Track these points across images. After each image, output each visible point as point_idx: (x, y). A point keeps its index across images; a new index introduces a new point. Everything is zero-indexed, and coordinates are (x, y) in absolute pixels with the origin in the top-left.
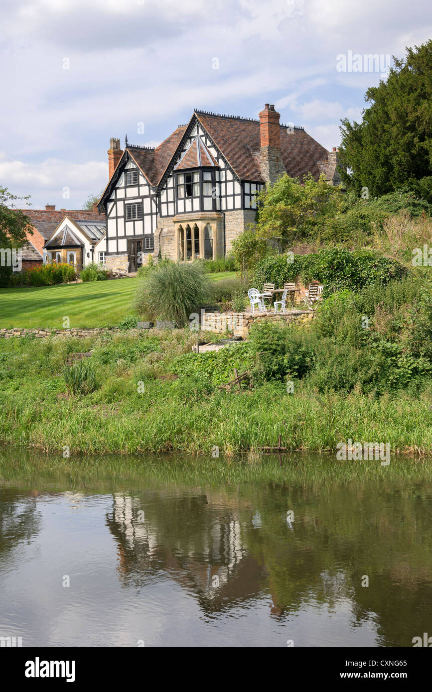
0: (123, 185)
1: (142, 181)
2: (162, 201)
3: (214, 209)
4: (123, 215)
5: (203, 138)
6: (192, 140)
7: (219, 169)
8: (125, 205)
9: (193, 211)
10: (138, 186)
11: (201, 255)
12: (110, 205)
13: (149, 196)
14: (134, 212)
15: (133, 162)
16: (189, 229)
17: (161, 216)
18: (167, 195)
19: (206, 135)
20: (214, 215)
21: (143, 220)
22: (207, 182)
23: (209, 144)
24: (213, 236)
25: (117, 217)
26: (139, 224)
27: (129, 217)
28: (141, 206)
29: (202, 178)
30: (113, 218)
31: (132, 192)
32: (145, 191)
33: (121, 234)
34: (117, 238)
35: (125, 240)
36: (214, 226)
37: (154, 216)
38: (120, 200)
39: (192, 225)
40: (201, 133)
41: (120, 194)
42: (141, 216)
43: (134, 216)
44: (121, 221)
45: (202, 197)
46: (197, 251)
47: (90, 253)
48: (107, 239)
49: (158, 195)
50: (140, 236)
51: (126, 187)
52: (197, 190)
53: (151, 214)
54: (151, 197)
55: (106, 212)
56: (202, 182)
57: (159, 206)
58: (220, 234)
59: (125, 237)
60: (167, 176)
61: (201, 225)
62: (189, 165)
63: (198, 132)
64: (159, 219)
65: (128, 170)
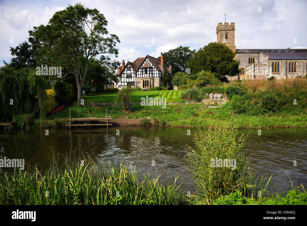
0: (126, 70)
1: (132, 69)
2: (137, 74)
3: (152, 77)
4: (126, 77)
5: (149, 61)
6: (146, 61)
7: (153, 68)
8: (126, 75)
9: (147, 77)
10: (131, 71)
11: (149, 87)
12: (122, 75)
13: (133, 73)
14: (129, 76)
15: (129, 65)
16: (146, 81)
17: (137, 78)
18: (139, 73)
19: (150, 60)
20: (152, 78)
21: (132, 78)
22: (151, 71)
23: (150, 62)
24: (152, 82)
25: (124, 77)
26: (130, 79)
27: (128, 77)
28: (131, 75)
29: (149, 69)
30: (123, 78)
31: (129, 72)
32: (132, 72)
33: (125, 81)
34: (124, 82)
35: (126, 83)
36: (152, 80)
37: (135, 78)
38: (125, 74)
39: (147, 80)
40: (148, 60)
41: (125, 72)
42: (131, 77)
43: (129, 77)
44: (125, 78)
45: (149, 74)
46: (148, 86)
47: (116, 85)
48: (121, 82)
49: (136, 73)
50: (131, 82)
51: (127, 71)
52: (148, 72)
53: (134, 77)
54: (134, 73)
55: (121, 76)
56: (149, 71)
57: (136, 75)
58: (153, 82)
59: (126, 82)
60: (139, 69)
61: (149, 80)
62: (146, 67)
63: (147, 60)
64: (136, 78)
65: (128, 67)
